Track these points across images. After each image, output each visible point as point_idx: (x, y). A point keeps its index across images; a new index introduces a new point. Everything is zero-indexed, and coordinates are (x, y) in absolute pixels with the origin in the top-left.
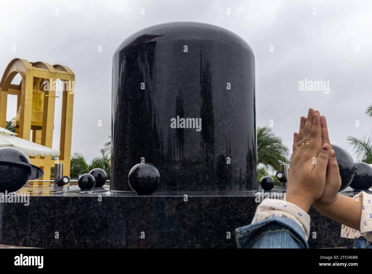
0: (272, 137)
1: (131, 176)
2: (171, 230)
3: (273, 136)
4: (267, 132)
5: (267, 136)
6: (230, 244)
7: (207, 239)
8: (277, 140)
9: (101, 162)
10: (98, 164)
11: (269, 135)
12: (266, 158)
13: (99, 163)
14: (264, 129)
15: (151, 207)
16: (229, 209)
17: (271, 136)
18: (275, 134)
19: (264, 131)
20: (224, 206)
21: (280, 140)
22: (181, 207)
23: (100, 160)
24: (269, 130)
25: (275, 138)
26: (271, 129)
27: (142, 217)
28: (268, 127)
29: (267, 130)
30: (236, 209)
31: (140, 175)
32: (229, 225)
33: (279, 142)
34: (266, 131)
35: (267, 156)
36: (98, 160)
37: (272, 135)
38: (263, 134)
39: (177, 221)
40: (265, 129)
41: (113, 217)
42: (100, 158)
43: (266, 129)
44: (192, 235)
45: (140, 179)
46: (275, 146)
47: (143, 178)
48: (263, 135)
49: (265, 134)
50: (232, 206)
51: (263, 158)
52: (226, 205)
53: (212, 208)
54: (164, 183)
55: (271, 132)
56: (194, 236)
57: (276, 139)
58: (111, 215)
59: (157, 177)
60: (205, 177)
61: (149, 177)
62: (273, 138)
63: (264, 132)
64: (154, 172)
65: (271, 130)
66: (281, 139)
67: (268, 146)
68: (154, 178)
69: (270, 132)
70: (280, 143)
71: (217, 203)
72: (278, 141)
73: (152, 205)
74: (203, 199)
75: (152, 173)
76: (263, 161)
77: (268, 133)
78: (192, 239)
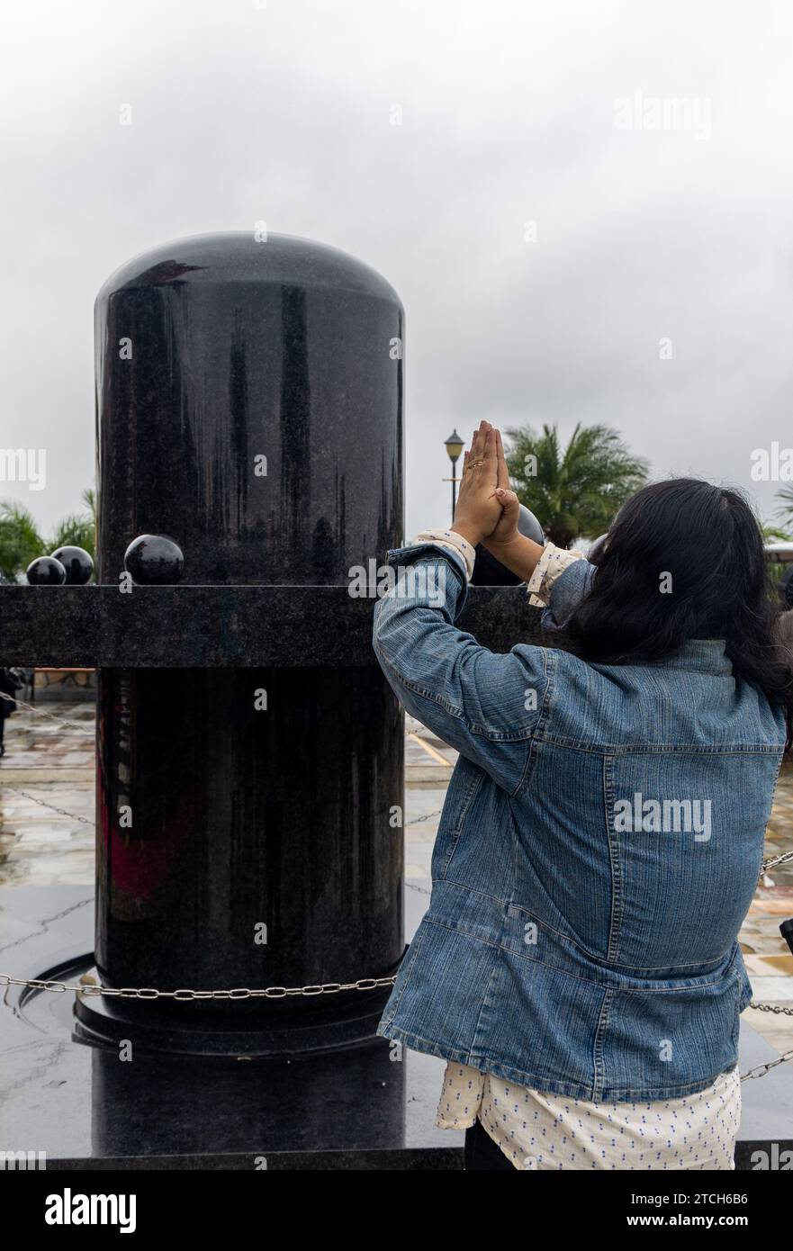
0: (617, 457)
1: (129, 557)
2: (184, 636)
3: (622, 455)
4: (605, 441)
5: (603, 453)
6: (276, 658)
7: (240, 650)
8: (634, 466)
9: (86, 533)
10: (76, 539)
11: (611, 452)
12: (596, 522)
13: (79, 536)
14: (596, 432)
15: (152, 603)
16: (274, 606)
17: (617, 454)
18: (629, 447)
19: (594, 437)
20: (267, 602)
21: (643, 465)
22: (200, 603)
23: (82, 526)
24: (610, 435)
25: (627, 460)
26: (617, 433)
27: (139, 617)
28: (609, 427)
29: (606, 436)
30: (286, 606)
31: (146, 556)
32: (274, 629)
33: (639, 473)
34: (601, 439)
35: (601, 516)
36: (75, 527)
37: (620, 452)
38: (593, 447)
39: (193, 623)
40: (598, 431)
41: (93, 617)
42: (84, 520)
43: (601, 433)
44: (216, 644)
45: (146, 562)
46: (626, 485)
47: (152, 562)
48: (592, 451)
49: (597, 448)
50: (280, 600)
51: (588, 524)
52: (271, 600)
53: (248, 605)
54: (203, 573)
55: (616, 441)
56: (220, 646)
57: (630, 463)
58: (90, 613)
59: (177, 560)
60: (281, 562)
61: (162, 559)
62: (622, 461)
63: (596, 443)
64: (172, 550)
65: (618, 436)
66: (647, 463)
67: (606, 485)
68: (171, 562)
69: (612, 441)
70: (641, 476)
71: (257, 596)
72: (637, 471)
73: (154, 599)
74: (235, 590)
75: (167, 553)
76: (588, 532)
77: (606, 445)
78: (216, 649)
